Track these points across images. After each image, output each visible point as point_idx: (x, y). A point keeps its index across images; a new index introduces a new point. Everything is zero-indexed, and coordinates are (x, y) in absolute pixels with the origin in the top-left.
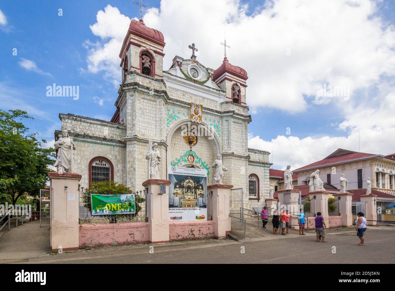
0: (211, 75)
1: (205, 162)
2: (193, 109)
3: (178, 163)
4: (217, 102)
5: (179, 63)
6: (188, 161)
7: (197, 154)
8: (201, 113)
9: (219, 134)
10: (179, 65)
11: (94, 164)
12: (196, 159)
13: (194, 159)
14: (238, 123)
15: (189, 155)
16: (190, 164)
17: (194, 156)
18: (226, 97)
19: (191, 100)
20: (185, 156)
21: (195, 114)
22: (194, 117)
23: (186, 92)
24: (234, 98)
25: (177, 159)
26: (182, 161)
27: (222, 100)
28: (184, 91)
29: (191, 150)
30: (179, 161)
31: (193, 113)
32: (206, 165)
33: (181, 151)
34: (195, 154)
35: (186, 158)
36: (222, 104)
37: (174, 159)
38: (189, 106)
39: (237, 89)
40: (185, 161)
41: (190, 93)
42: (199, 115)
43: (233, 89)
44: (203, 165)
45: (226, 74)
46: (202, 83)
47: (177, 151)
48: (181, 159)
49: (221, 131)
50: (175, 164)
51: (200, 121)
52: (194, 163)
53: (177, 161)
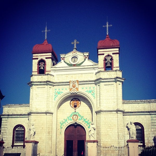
0: (86, 56)
1: (86, 118)
2: (71, 84)
3: (65, 122)
4: (93, 73)
5: (63, 58)
6: (73, 120)
7: (80, 114)
8: (77, 85)
9: (94, 96)
10: (63, 59)
11: (17, 129)
12: (79, 117)
13: (78, 118)
14: (109, 85)
15: (73, 115)
16: (74, 121)
17: (77, 115)
18: (99, 68)
19: (72, 78)
20: (70, 116)
21: (73, 87)
22: (72, 90)
23: (68, 74)
24: (106, 66)
25: (64, 119)
26: (68, 120)
27: (97, 71)
28: (67, 74)
29: (75, 112)
30: (66, 120)
31: (71, 87)
32: (87, 121)
33: (67, 114)
34: (79, 114)
35: (71, 118)
36: (96, 74)
37: (63, 120)
38: (69, 84)
39: (109, 58)
40: (71, 120)
41: (71, 74)
42: (76, 87)
43: (105, 60)
44: (85, 121)
45: (99, 50)
46: (79, 65)
47: (65, 114)
48: (68, 119)
49: (96, 94)
50: (63, 123)
51: (77, 91)
52: (77, 120)
53: (65, 121)
